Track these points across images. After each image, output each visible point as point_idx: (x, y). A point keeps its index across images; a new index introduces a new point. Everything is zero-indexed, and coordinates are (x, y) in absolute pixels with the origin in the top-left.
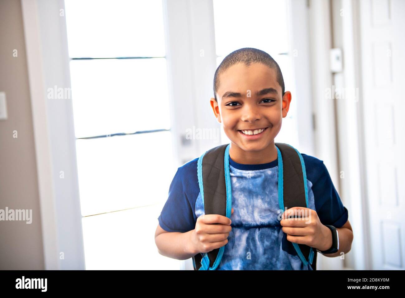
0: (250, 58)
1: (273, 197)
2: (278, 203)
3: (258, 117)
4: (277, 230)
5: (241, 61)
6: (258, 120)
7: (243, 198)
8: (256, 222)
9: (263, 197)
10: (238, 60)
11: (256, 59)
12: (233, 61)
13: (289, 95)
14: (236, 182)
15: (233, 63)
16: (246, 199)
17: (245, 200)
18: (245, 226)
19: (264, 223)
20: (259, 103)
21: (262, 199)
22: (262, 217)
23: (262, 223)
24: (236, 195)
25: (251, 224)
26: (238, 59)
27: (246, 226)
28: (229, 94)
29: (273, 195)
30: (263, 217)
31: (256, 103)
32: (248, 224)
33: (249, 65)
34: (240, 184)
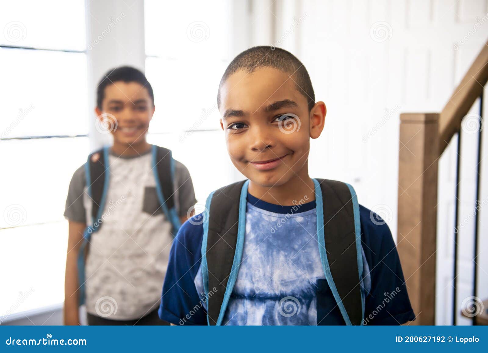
0: (255, 61)
1: (305, 252)
2: (311, 263)
3: (270, 143)
4: (305, 304)
5: (243, 67)
6: (269, 146)
7: (259, 255)
8: (273, 291)
9: (286, 254)
10: (240, 66)
11: (264, 62)
12: (235, 68)
13: (323, 107)
14: (250, 232)
15: (233, 71)
16: (263, 256)
17: (261, 258)
18: (259, 297)
19: (286, 292)
20: (272, 122)
21: (286, 256)
22: (283, 282)
23: (282, 292)
24: (249, 250)
25: (268, 293)
26: (240, 64)
27: (261, 296)
28: (229, 113)
29: (306, 251)
30: (285, 282)
31: (267, 123)
32: (262, 294)
33: (253, 71)
34: (256, 235)
